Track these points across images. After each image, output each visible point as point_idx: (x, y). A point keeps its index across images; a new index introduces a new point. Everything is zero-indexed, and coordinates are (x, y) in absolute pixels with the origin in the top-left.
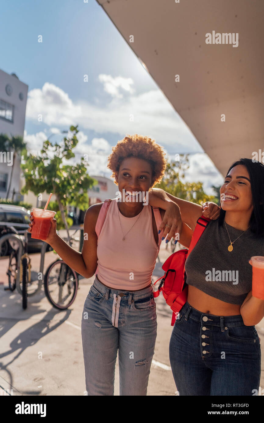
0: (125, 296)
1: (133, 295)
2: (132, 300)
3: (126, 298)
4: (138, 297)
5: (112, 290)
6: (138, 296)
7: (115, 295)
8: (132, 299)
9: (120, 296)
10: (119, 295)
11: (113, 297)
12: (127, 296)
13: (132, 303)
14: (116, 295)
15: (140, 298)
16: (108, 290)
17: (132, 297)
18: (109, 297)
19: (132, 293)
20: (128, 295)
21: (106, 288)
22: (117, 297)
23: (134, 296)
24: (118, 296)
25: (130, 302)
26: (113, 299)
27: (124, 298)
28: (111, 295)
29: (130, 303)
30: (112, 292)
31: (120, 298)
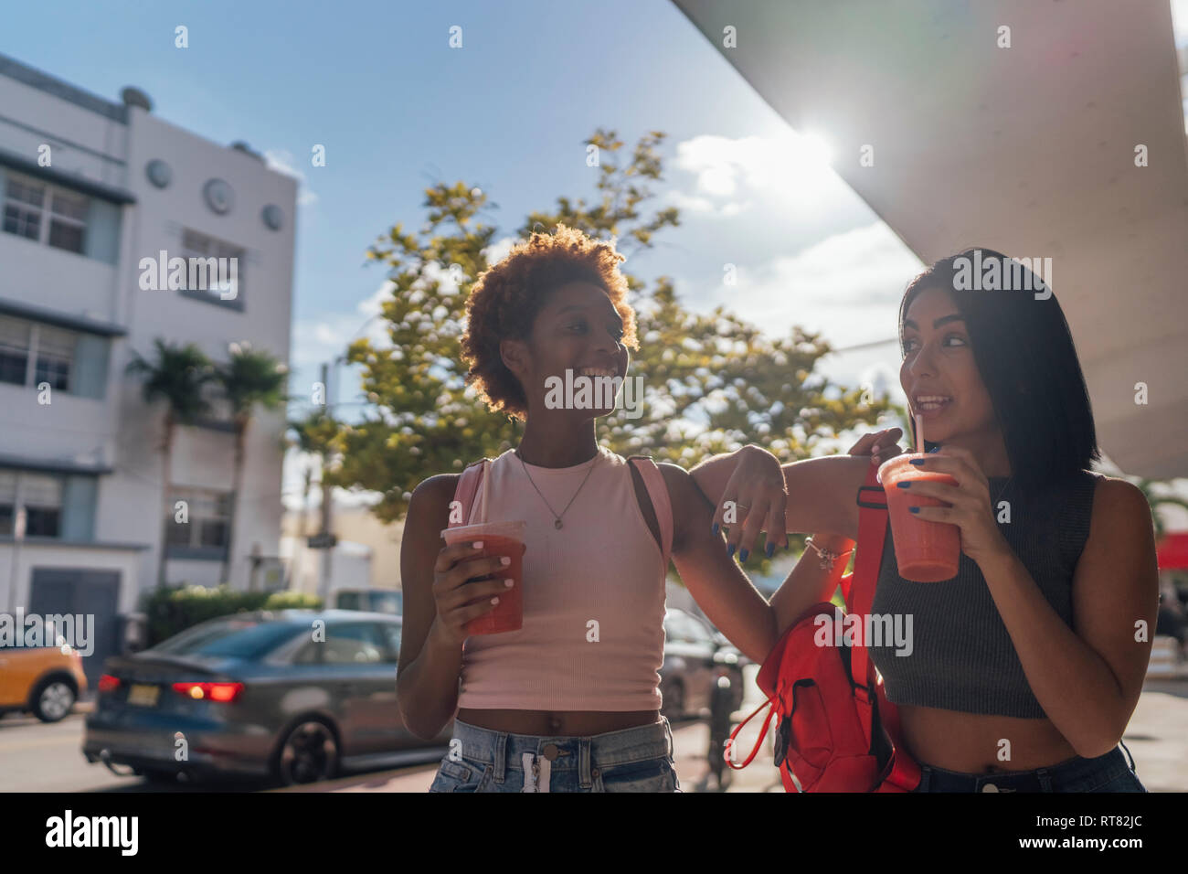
0: (564, 756)
1: (594, 748)
2: (592, 770)
3: (571, 763)
4: (612, 756)
5: (515, 739)
6: (614, 753)
7: (527, 759)
8: (593, 764)
9: (548, 759)
10: (542, 752)
11: (522, 765)
12: (572, 756)
13: (594, 779)
14: (532, 756)
15: (622, 759)
16: (501, 739)
17: (592, 757)
18: (508, 770)
19: (589, 738)
20: (577, 749)
21: (495, 735)
22: (535, 761)
23: (600, 751)
24: (538, 757)
25: (587, 776)
26: (523, 773)
27: (561, 762)
28: (514, 759)
29: (585, 780)
30: (516, 746)
31: (546, 765)
